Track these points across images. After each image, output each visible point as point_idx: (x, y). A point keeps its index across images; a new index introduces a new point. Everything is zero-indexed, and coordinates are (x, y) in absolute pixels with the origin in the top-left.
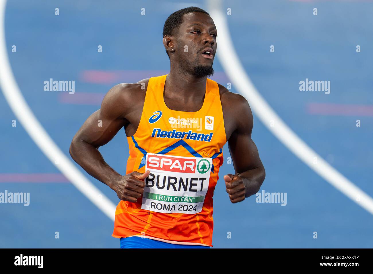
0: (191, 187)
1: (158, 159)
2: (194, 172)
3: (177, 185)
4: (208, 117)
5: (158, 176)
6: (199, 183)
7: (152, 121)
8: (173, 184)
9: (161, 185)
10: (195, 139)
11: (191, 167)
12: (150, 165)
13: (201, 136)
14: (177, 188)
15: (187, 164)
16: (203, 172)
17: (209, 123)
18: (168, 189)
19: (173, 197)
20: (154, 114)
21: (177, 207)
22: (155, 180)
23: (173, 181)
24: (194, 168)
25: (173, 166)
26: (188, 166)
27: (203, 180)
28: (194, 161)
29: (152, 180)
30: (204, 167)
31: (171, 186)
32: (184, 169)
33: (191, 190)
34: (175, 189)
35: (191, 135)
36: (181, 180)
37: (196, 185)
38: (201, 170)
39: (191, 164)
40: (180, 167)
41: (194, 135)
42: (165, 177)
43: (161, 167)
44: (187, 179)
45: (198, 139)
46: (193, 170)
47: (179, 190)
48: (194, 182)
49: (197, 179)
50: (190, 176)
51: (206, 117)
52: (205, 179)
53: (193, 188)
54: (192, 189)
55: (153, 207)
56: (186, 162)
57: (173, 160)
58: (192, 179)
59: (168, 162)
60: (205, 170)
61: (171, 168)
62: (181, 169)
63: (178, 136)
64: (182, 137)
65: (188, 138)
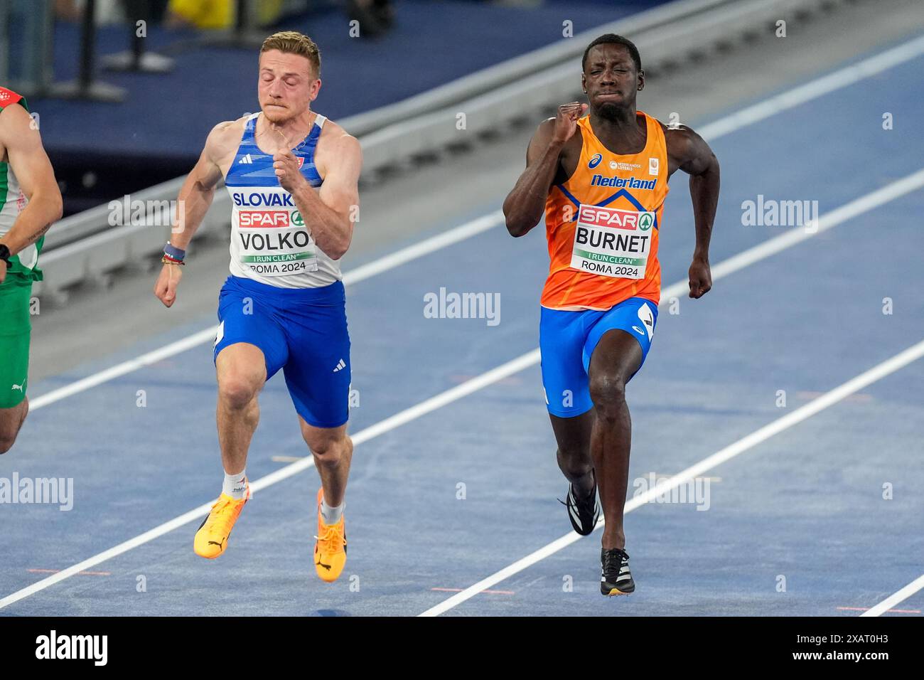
0: (630, 247)
1: (593, 212)
2: (635, 229)
3: (614, 243)
4: (653, 159)
5: (593, 232)
6: (640, 241)
7: (592, 166)
8: (610, 242)
9: (595, 242)
10: (638, 187)
11: (633, 223)
12: (583, 219)
13: (645, 183)
14: (615, 247)
15: (628, 219)
16: (645, 229)
17: (654, 167)
18: (604, 247)
19: (609, 257)
20: (593, 157)
21: (614, 270)
22: (589, 237)
23: (609, 238)
24: (636, 223)
25: (612, 221)
26: (629, 221)
27: (644, 238)
28: (637, 215)
29: (584, 236)
30: (646, 223)
31: (607, 244)
32: (624, 225)
33: (630, 250)
34: (612, 248)
35: (633, 183)
36: (620, 236)
37: (637, 244)
38: (643, 227)
39: (632, 219)
40: (619, 221)
41: (637, 182)
42: (601, 233)
43: (597, 221)
44: (627, 237)
45: (642, 187)
46: (634, 226)
47: (617, 249)
48: (634, 240)
49: (638, 237)
50: (630, 233)
51: (650, 159)
52: (647, 237)
53: (634, 247)
54: (632, 248)
55: (584, 266)
56: (626, 217)
57: (612, 213)
58: (632, 237)
59: (606, 216)
60: (647, 227)
61: (609, 223)
62: (621, 225)
63: (619, 184)
64: (624, 186)
65: (630, 186)
